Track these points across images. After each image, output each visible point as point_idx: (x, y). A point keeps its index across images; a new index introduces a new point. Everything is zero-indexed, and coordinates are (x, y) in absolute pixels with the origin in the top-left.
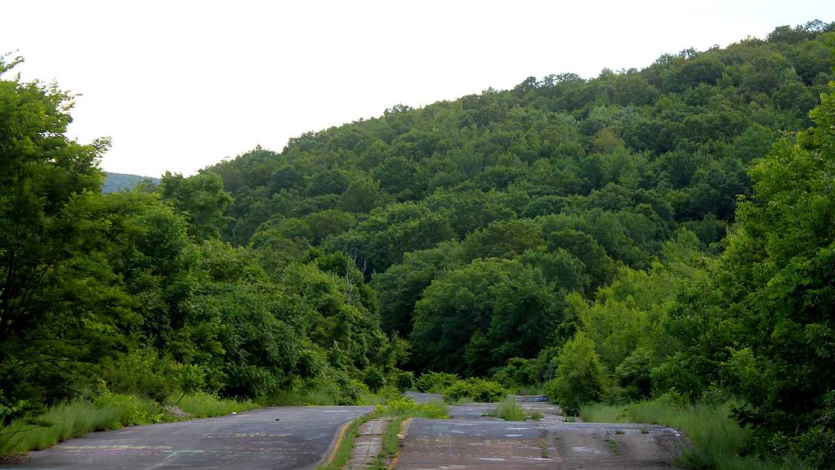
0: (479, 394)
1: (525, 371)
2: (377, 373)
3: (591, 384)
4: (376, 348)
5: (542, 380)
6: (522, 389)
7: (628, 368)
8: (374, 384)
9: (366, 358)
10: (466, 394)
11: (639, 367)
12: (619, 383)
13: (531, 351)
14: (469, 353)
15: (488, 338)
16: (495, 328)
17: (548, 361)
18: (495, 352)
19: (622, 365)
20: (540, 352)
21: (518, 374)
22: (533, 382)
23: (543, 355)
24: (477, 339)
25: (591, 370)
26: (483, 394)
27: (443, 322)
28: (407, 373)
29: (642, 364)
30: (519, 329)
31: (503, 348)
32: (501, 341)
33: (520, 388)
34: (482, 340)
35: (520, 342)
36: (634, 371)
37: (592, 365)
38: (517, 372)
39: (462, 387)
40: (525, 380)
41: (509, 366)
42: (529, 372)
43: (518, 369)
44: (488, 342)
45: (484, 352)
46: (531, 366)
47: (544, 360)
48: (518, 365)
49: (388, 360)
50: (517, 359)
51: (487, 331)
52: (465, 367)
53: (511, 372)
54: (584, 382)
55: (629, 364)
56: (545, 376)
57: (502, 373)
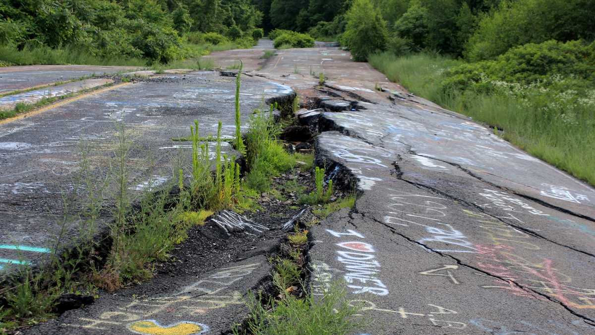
0: (296, 42)
1: (327, 28)
2: (237, 29)
3: (377, 35)
4: (241, 15)
5: (336, 33)
6: (325, 39)
7: (404, 22)
8: (234, 36)
9: (233, 21)
10: (287, 42)
11: (414, 21)
12: (398, 35)
13: (329, 18)
14: (299, 20)
15: (308, 12)
16: (312, 6)
17: (339, 22)
18: (312, 19)
19: (401, 20)
20: (334, 18)
21: (323, 30)
22: (331, 34)
23: (336, 19)
24: (303, 13)
25: (377, 23)
26: (298, 41)
27: (286, 4)
28: (259, 29)
29: (417, 19)
30: (324, 7)
31: (315, 17)
32: (314, 14)
33: (323, 38)
34: (305, 13)
35: (324, 14)
36: (411, 25)
37: (377, 20)
38: (322, 29)
39: (286, 38)
40: (326, 33)
41: (318, 26)
42: (329, 28)
43: (322, 27)
44: (308, 14)
45: (306, 19)
46: (329, 26)
47: (337, 22)
48: (323, 25)
49: (249, 22)
50: (322, 22)
51: (308, 8)
52: (296, 27)
53: (319, 29)
54: (371, 33)
55: (406, 18)
56: (337, 31)
57: (314, 30)
